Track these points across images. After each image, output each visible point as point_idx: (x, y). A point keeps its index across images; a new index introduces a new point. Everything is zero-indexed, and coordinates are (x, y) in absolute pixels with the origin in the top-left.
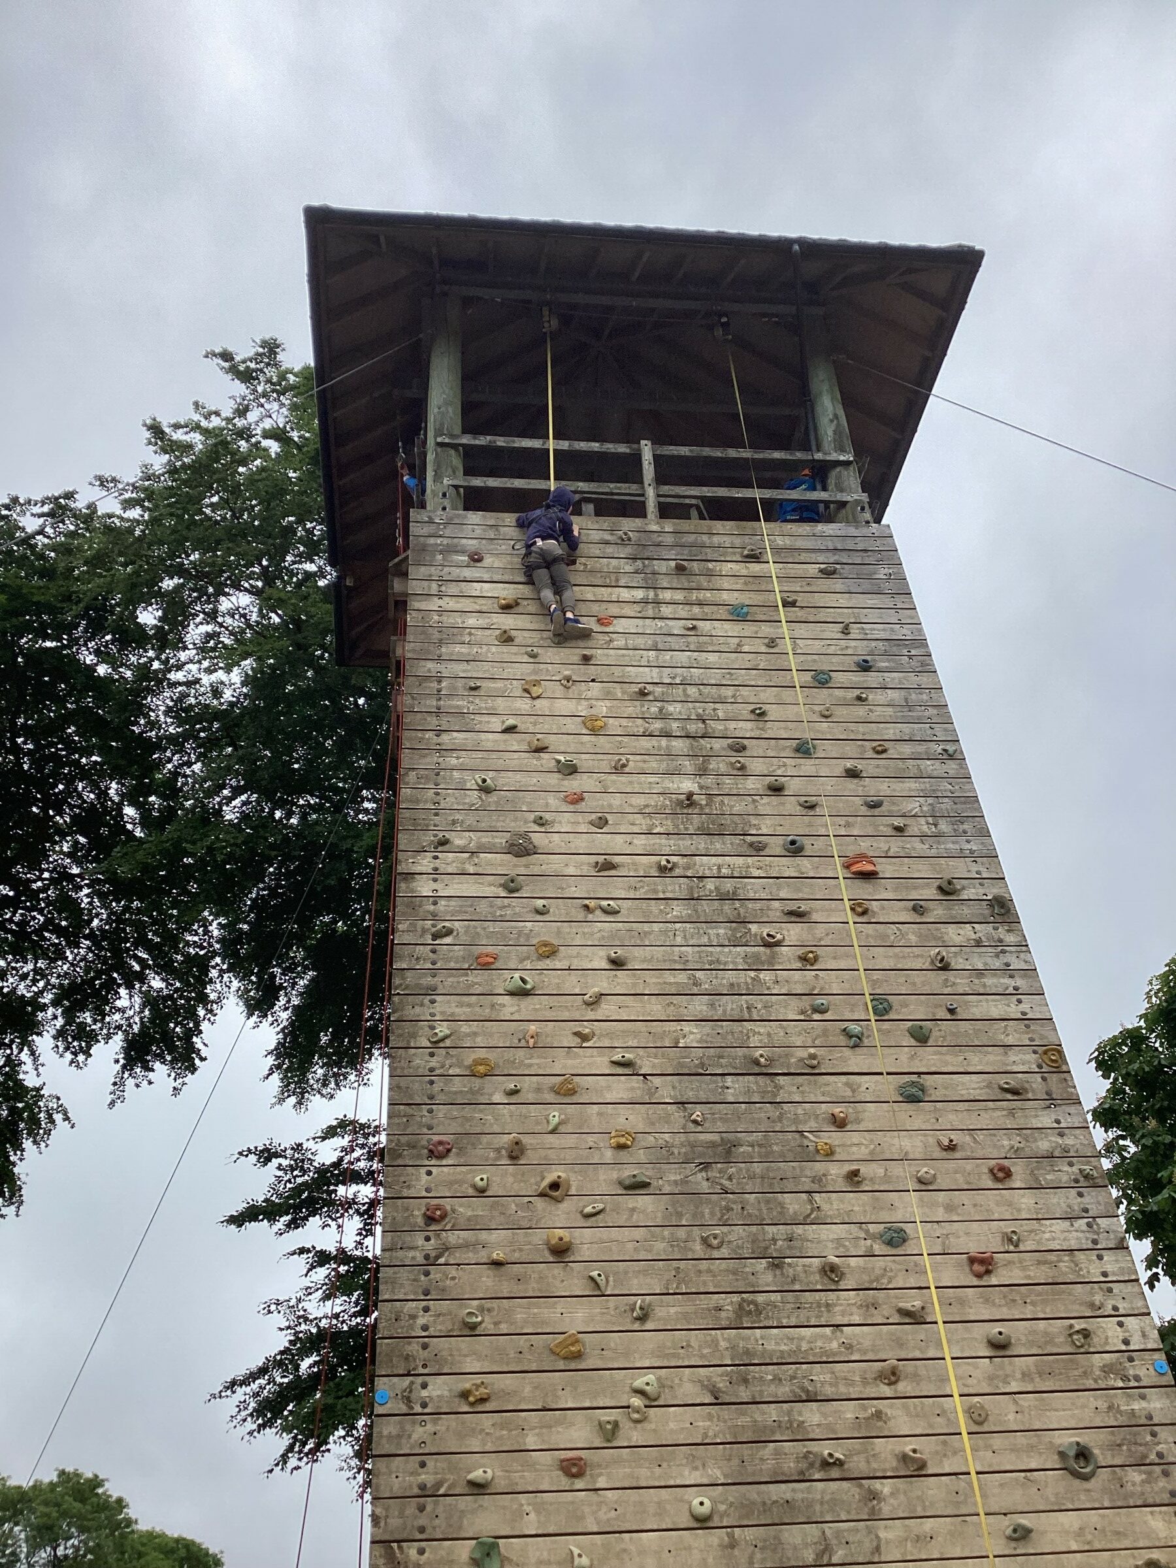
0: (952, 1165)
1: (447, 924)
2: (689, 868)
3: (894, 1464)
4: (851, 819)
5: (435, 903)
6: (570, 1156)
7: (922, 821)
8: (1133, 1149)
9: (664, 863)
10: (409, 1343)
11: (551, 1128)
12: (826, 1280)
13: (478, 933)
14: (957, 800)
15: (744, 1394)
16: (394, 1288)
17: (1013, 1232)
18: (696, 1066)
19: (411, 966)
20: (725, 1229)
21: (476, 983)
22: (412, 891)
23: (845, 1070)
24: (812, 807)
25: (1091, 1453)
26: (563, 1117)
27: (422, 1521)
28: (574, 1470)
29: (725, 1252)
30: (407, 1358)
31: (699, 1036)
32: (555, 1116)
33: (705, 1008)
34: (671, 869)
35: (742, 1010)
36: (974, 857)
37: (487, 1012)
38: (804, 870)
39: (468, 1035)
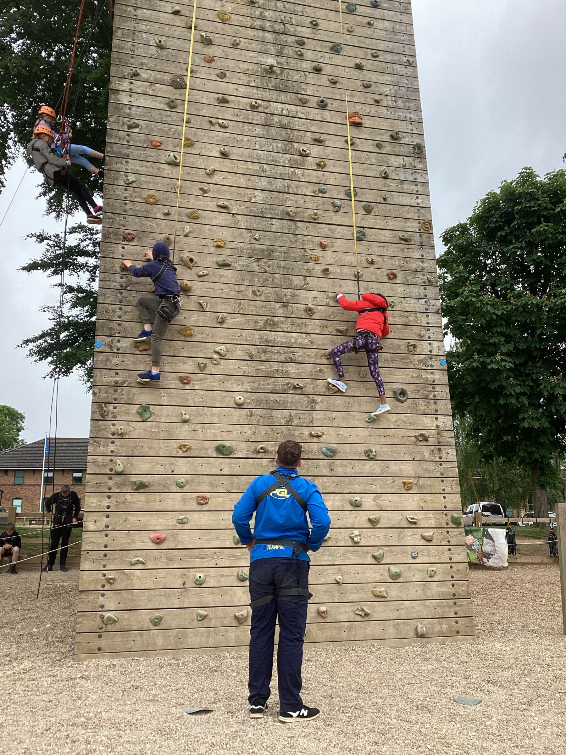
0: (372, 270)
1: (136, 121)
2: (267, 108)
3: (324, 390)
4: (354, 92)
5: (130, 109)
6: (194, 248)
7: (389, 98)
8: (450, 278)
9: (254, 103)
10: (112, 323)
11: (185, 234)
12: (306, 314)
13: (152, 129)
14: (409, 90)
15: (264, 358)
16: (105, 298)
17: (392, 302)
18: (259, 213)
19: (116, 142)
20: (264, 288)
21: (150, 156)
22: (118, 100)
23: (329, 222)
24: (335, 83)
25: (406, 393)
26: (191, 229)
27: (116, 396)
28: (186, 381)
29: (262, 298)
30: (111, 329)
31: (262, 198)
32: (187, 228)
33: (266, 184)
34: (257, 107)
35: (284, 188)
36: (411, 122)
37: (155, 172)
38: (325, 117)
39: (145, 182)
